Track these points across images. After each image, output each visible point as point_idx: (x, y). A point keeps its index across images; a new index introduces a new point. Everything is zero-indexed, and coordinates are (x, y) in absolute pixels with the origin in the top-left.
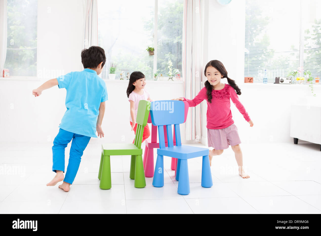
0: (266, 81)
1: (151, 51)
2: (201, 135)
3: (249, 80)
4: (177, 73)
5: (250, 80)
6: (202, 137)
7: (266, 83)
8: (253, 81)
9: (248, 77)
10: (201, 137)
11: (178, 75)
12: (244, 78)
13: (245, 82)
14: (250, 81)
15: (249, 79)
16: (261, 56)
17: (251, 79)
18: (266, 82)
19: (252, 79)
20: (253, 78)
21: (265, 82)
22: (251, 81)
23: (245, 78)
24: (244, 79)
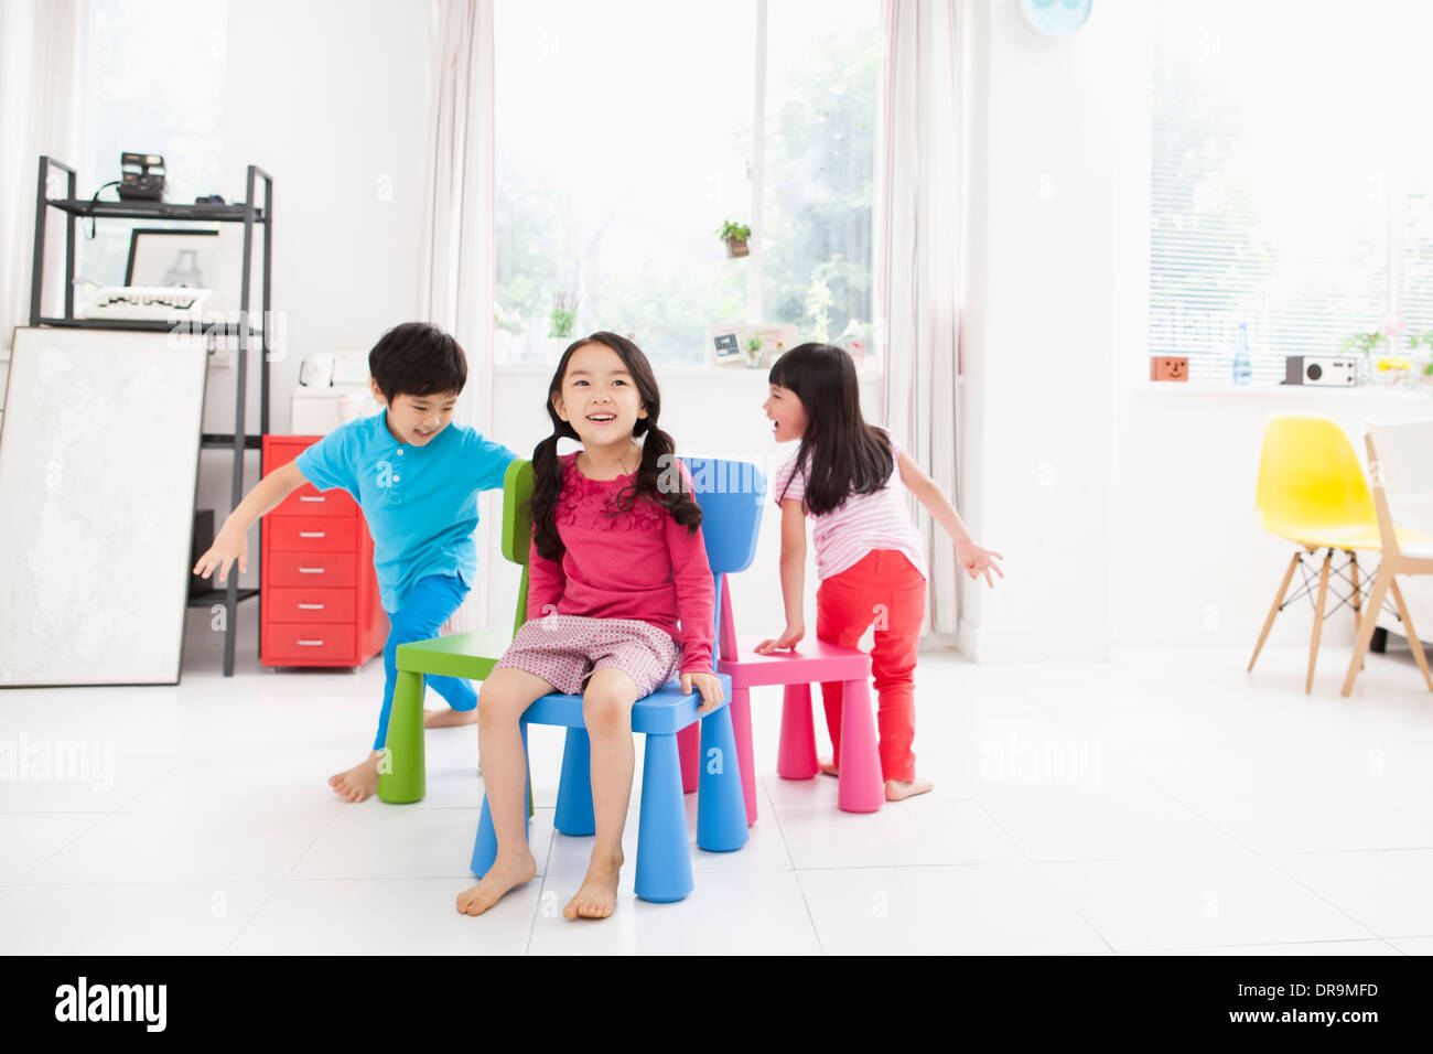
0: (1245, 375)
1: (737, 241)
2: (960, 615)
3: (1170, 369)
4: (850, 336)
5: (1176, 370)
6: (963, 623)
7: (1245, 383)
8: (1187, 371)
9: (1165, 358)
10: (958, 624)
11: (856, 346)
12: (1149, 361)
13: (1155, 377)
14: (1176, 373)
15: (1172, 366)
16: (1224, 269)
17: (1179, 366)
18: (1246, 378)
19: (1182, 364)
20: (1186, 359)
21: (1240, 379)
22: (1179, 376)
23: (1155, 362)
24: (1149, 367)
